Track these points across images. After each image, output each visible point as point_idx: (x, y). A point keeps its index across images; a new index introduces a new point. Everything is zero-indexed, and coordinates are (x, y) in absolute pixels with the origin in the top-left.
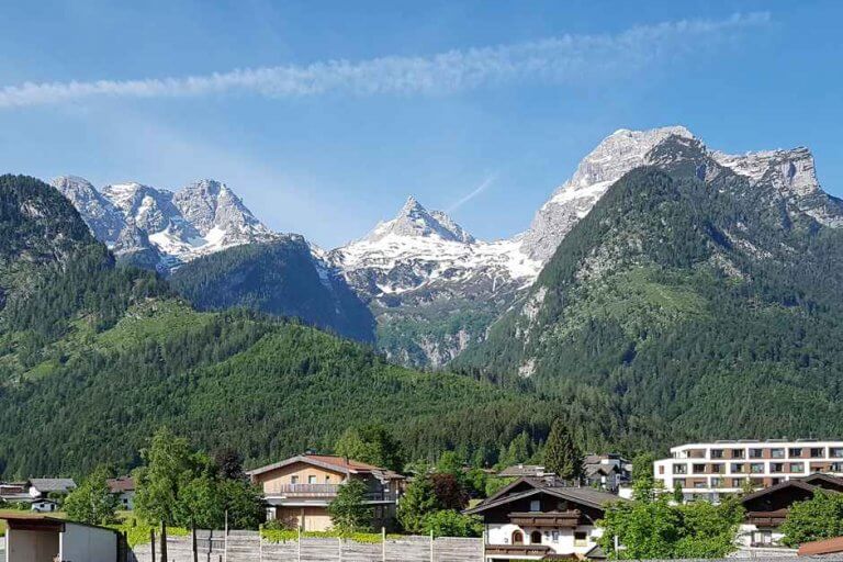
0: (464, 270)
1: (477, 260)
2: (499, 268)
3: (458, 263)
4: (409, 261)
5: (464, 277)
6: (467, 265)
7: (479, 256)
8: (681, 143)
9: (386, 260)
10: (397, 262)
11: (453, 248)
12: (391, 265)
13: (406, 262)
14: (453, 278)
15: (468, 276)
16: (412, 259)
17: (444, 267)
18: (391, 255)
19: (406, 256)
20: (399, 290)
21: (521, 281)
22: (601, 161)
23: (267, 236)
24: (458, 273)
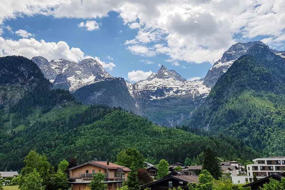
0: (182, 91)
1: (187, 87)
2: (195, 90)
3: (180, 88)
4: (162, 87)
5: (182, 93)
6: (183, 89)
7: (188, 86)
8: (260, 46)
9: (154, 87)
10: (158, 88)
11: (178, 83)
12: (156, 89)
13: (161, 88)
14: (178, 94)
15: (184, 93)
16: (163, 87)
17: (175, 90)
18: (156, 85)
19: (161, 86)
20: (159, 98)
21: (204, 95)
22: (231, 53)
23: (111, 78)
24: (180, 92)
